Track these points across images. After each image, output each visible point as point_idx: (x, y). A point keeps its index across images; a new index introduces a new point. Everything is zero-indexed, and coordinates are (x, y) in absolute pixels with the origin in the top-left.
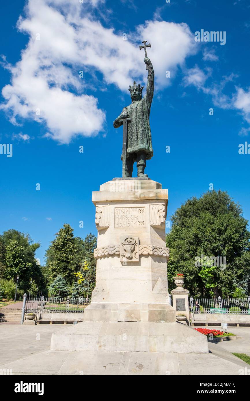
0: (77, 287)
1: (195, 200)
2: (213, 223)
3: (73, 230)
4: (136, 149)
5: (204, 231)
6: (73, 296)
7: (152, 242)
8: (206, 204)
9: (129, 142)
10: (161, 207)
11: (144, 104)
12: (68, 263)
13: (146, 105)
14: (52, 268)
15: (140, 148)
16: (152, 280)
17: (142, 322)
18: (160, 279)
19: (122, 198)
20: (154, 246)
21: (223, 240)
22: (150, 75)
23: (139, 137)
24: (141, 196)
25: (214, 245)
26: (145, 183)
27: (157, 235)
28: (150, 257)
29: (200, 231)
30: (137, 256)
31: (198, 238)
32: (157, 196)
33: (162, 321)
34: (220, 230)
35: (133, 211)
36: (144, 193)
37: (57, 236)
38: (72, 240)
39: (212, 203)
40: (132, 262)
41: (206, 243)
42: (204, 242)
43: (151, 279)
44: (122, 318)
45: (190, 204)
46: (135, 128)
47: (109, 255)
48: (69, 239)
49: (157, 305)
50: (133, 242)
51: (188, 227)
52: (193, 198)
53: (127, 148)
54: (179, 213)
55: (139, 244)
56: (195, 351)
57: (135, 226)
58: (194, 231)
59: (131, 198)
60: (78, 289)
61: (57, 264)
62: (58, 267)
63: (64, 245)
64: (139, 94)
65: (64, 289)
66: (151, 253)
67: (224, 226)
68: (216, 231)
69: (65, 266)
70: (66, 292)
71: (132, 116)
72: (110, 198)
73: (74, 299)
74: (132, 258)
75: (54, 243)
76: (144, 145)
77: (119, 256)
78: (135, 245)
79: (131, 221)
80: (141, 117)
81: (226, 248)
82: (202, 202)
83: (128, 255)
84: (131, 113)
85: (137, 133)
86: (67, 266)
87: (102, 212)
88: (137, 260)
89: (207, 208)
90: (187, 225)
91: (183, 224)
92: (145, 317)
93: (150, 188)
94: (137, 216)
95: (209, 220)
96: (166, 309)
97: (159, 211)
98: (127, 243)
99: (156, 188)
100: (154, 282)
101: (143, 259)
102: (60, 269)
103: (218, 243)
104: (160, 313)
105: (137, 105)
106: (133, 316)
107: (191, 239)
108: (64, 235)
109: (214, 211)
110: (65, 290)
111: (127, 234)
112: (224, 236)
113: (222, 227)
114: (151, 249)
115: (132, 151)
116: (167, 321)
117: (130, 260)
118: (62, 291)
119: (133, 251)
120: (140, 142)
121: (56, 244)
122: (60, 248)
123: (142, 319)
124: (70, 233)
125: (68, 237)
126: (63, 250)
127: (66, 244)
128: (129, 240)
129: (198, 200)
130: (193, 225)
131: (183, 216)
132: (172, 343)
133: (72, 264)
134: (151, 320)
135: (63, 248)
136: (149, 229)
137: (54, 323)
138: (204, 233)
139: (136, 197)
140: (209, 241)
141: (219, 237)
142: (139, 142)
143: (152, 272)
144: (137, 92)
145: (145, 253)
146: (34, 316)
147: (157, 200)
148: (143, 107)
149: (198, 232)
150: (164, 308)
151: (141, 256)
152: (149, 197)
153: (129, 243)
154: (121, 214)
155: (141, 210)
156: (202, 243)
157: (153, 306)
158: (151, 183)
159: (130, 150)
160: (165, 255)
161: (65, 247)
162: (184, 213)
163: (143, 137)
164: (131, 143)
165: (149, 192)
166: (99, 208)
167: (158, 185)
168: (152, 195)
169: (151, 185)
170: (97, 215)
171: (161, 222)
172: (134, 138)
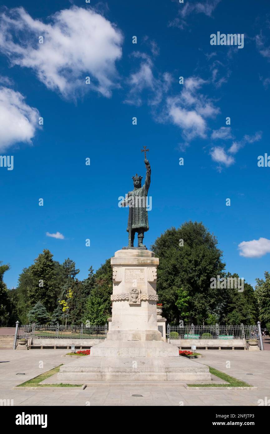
0: (57, 314)
1: (174, 230)
2: (190, 254)
3: (53, 256)
4: (138, 227)
5: (182, 263)
6: (53, 323)
7: (148, 292)
8: (184, 235)
9: (133, 221)
11: (143, 192)
12: (47, 289)
14: (31, 294)
15: (141, 226)
16: (148, 316)
17: (142, 341)
18: (152, 315)
19: (130, 263)
20: (150, 294)
21: (198, 271)
22: (148, 172)
23: (140, 218)
24: (142, 262)
25: (190, 275)
26: (144, 253)
27: (151, 287)
28: (147, 302)
29: (179, 262)
30: (140, 301)
31: (176, 268)
32: (152, 262)
33: (154, 340)
34: (196, 261)
35: (137, 271)
36: (144, 260)
37: (36, 261)
38: (52, 266)
39: (190, 234)
40: (136, 304)
41: (183, 273)
42: (181, 272)
44: (130, 338)
45: (169, 234)
46: (137, 211)
47: (122, 300)
48: (49, 265)
49: (151, 330)
50: (137, 292)
51: (167, 257)
52: (172, 228)
53: (132, 225)
54: (159, 243)
55: (141, 293)
56: (172, 356)
57: (138, 281)
58: (173, 261)
59: (136, 263)
60: (57, 316)
61: (36, 290)
62: (36, 293)
63: (43, 271)
64: (140, 183)
65: (44, 315)
66: (148, 299)
67: (200, 257)
68: (193, 262)
69: (43, 293)
70: (46, 319)
72: (123, 262)
73: (53, 326)
74: (136, 302)
75: (33, 269)
76: (144, 224)
77: (128, 300)
78: (138, 294)
79: (135, 278)
81: (201, 279)
82: (180, 233)
83: (134, 300)
85: (139, 214)
86: (46, 293)
87: (117, 272)
88: (140, 303)
89: (185, 239)
90: (166, 255)
91: (162, 254)
92: (144, 338)
93: (148, 256)
94: (139, 275)
95: (187, 251)
96: (156, 333)
97: (153, 272)
98: (134, 293)
99: (151, 256)
100: (149, 316)
101: (143, 302)
102: (38, 296)
103: (194, 274)
104: (152, 336)
106: (136, 337)
107: (170, 269)
108: (43, 261)
109: (191, 242)
110: (45, 317)
111: (133, 286)
112: (200, 267)
113: (199, 258)
114: (148, 296)
115: (135, 227)
116: (156, 340)
117: (135, 303)
118: (42, 317)
119: (137, 298)
120: (141, 222)
121: (35, 270)
122: (38, 273)
123: (142, 339)
124: (50, 259)
125: (48, 263)
126: (42, 276)
127: (46, 270)
128: (134, 290)
129: (177, 230)
130: (172, 256)
131: (162, 246)
132: (160, 352)
133: (51, 291)
134: (147, 339)
135: (42, 274)
136: (147, 284)
137: (44, 348)
138: (181, 264)
139: (139, 263)
140: (185, 271)
141: (195, 267)
143: (148, 310)
144: (138, 182)
145: (144, 299)
146: (26, 342)
147: (152, 265)
148: (142, 195)
149: (176, 263)
150: (155, 332)
151: (142, 300)
152: (147, 263)
153: (135, 293)
154: (129, 273)
155: (142, 271)
156: (180, 273)
157: (149, 331)
158: (148, 253)
159: (134, 226)
160: (156, 300)
161: (44, 273)
162: (164, 243)
163: (143, 218)
164: (135, 222)
165: (147, 259)
166: (115, 269)
167: (152, 254)
168: (149, 262)
169: (148, 254)
170: (114, 274)
171: (154, 280)
172: (137, 218)
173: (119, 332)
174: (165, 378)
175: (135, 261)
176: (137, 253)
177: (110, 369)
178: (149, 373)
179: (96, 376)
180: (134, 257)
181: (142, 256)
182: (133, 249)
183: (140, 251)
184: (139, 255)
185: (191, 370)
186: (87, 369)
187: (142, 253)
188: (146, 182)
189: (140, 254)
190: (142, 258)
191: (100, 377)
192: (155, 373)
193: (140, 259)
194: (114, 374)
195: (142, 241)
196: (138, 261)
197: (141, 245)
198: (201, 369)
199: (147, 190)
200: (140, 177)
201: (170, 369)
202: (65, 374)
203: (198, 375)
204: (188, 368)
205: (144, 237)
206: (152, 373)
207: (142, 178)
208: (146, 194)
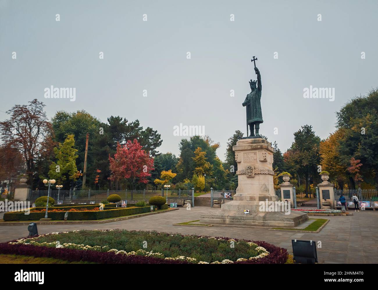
10: (264, 152)
17: (256, 201)
19: (246, 149)
20: (261, 170)
24: (254, 147)
30: (253, 174)
32: (262, 147)
35: (251, 154)
36: (255, 146)
40: (251, 177)
44: (248, 199)
46: (252, 109)
47: (242, 174)
49: (263, 194)
57: (252, 161)
66: (260, 173)
71: (250, 102)
72: (241, 149)
74: (251, 175)
77: (246, 174)
78: (252, 169)
79: (250, 159)
84: (250, 100)
87: (238, 155)
88: (254, 176)
94: (253, 156)
97: (263, 154)
98: (249, 169)
99: (261, 143)
100: (262, 185)
105: (253, 95)
106: (252, 198)
111: (248, 165)
119: (252, 172)
128: (250, 167)
134: (260, 200)
136: (259, 162)
139: (252, 148)
145: (257, 173)
147: (262, 149)
148: (256, 96)
150: (265, 195)
155: (255, 154)
157: (261, 195)
158: (259, 140)
160: (267, 173)
165: (258, 145)
166: (236, 153)
167: (262, 141)
168: (259, 147)
170: (236, 157)
171: (264, 159)
172: (252, 115)
173: (241, 195)
174: (263, 224)
175: (249, 147)
176: (251, 141)
177: (229, 217)
178: (253, 221)
179: (221, 221)
180: (248, 145)
181: (255, 143)
183: (253, 139)
185: (281, 220)
186: (216, 217)
187: (255, 141)
189: (253, 142)
191: (223, 222)
192: (257, 221)
193: (253, 145)
194: (231, 220)
196: (251, 146)
197: (257, 134)
198: (288, 220)
201: (267, 219)
202: (204, 219)
203: (285, 223)
204: (279, 219)
206: (255, 221)
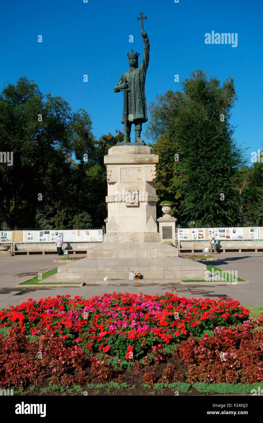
4: (135, 118)
10: (153, 167)
11: (141, 74)
13: (142, 75)
15: (138, 118)
17: (140, 242)
18: (151, 216)
19: (126, 162)
20: (149, 195)
22: (146, 48)
23: (137, 107)
24: (140, 160)
26: (142, 150)
27: (150, 187)
28: (145, 203)
30: (137, 202)
32: (150, 160)
33: (152, 242)
35: (134, 170)
36: (141, 158)
43: (146, 217)
44: (128, 240)
46: (133, 99)
49: (149, 232)
56: (171, 256)
57: (135, 181)
59: (132, 161)
64: (136, 62)
71: (131, 86)
76: (141, 115)
79: (132, 178)
80: (138, 88)
84: (130, 83)
85: (135, 103)
87: (111, 171)
92: (142, 240)
93: (146, 153)
94: (136, 174)
96: (155, 235)
99: (150, 153)
100: (148, 218)
101: (140, 204)
104: (151, 237)
105: (135, 75)
106: (134, 239)
111: (130, 187)
116: (155, 241)
117: (132, 205)
123: (140, 240)
132: (159, 252)
136: (145, 184)
142: (137, 112)
143: (147, 212)
147: (150, 163)
148: (140, 77)
151: (139, 202)
152: (145, 161)
154: (126, 173)
155: (139, 170)
157: (147, 233)
158: (146, 149)
163: (140, 107)
164: (131, 112)
165: (146, 157)
166: (109, 168)
167: (151, 150)
168: (147, 159)
169: (146, 151)
170: (108, 173)
171: (153, 179)
172: (133, 107)
173: (116, 234)
174: (162, 276)
175: (132, 159)
176: (134, 150)
178: (146, 272)
180: (130, 155)
181: (139, 153)
182: (129, 145)
183: (137, 147)
184: (136, 152)
187: (139, 149)
188: (144, 61)
190: (139, 156)
192: (152, 272)
193: (137, 156)
195: (140, 134)
196: (134, 159)
197: (138, 140)
199: (145, 71)
200: (136, 53)
205: (142, 130)
206: (149, 272)
207: (139, 54)
208: (144, 76)
